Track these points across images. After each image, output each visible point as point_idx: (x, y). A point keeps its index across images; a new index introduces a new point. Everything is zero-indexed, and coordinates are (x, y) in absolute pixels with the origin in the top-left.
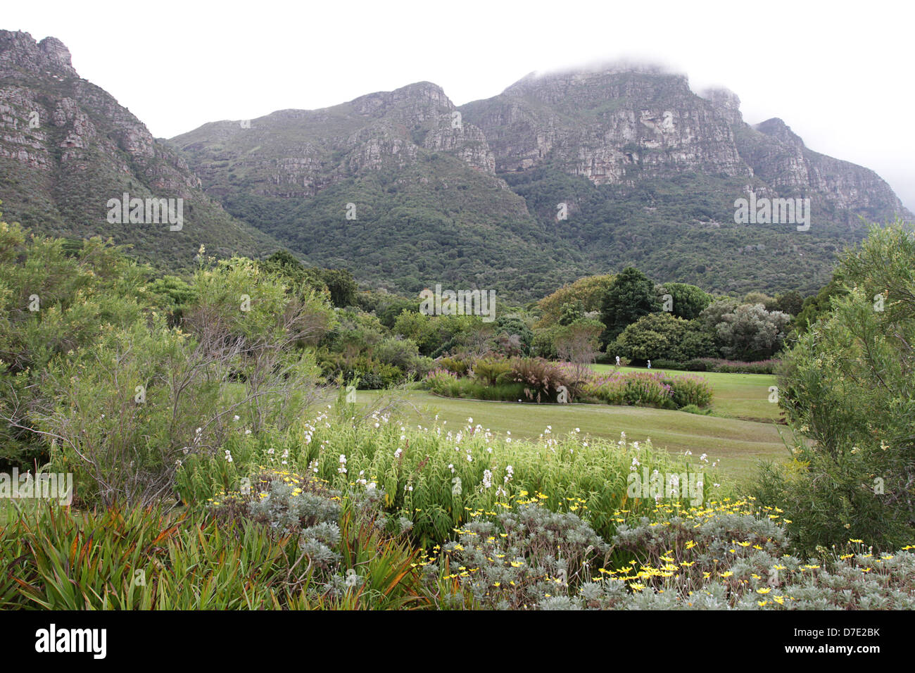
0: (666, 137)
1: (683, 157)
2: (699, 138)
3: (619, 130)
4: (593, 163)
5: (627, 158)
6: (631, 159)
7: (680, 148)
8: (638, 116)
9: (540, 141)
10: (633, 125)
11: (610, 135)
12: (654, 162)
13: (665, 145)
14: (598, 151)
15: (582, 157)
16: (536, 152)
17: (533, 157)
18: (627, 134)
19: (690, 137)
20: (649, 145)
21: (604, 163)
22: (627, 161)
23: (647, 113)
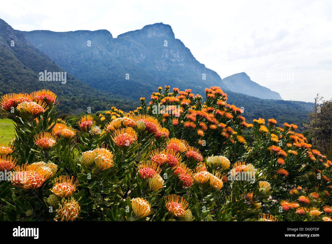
0: (177, 58)
1: (182, 65)
2: (185, 60)
3: (164, 55)
4: (159, 64)
5: (167, 64)
6: (168, 64)
7: (181, 62)
8: (169, 51)
9: (142, 55)
10: (168, 54)
11: (162, 56)
12: (174, 66)
13: (176, 61)
14: (160, 61)
15: (155, 62)
16: (140, 59)
17: (139, 60)
18: (167, 56)
19: (183, 59)
20: (172, 60)
21: (162, 64)
22: (167, 65)
23: (172, 50)
